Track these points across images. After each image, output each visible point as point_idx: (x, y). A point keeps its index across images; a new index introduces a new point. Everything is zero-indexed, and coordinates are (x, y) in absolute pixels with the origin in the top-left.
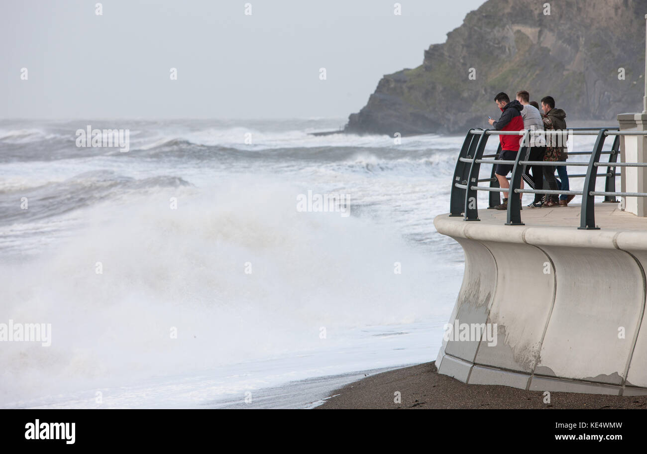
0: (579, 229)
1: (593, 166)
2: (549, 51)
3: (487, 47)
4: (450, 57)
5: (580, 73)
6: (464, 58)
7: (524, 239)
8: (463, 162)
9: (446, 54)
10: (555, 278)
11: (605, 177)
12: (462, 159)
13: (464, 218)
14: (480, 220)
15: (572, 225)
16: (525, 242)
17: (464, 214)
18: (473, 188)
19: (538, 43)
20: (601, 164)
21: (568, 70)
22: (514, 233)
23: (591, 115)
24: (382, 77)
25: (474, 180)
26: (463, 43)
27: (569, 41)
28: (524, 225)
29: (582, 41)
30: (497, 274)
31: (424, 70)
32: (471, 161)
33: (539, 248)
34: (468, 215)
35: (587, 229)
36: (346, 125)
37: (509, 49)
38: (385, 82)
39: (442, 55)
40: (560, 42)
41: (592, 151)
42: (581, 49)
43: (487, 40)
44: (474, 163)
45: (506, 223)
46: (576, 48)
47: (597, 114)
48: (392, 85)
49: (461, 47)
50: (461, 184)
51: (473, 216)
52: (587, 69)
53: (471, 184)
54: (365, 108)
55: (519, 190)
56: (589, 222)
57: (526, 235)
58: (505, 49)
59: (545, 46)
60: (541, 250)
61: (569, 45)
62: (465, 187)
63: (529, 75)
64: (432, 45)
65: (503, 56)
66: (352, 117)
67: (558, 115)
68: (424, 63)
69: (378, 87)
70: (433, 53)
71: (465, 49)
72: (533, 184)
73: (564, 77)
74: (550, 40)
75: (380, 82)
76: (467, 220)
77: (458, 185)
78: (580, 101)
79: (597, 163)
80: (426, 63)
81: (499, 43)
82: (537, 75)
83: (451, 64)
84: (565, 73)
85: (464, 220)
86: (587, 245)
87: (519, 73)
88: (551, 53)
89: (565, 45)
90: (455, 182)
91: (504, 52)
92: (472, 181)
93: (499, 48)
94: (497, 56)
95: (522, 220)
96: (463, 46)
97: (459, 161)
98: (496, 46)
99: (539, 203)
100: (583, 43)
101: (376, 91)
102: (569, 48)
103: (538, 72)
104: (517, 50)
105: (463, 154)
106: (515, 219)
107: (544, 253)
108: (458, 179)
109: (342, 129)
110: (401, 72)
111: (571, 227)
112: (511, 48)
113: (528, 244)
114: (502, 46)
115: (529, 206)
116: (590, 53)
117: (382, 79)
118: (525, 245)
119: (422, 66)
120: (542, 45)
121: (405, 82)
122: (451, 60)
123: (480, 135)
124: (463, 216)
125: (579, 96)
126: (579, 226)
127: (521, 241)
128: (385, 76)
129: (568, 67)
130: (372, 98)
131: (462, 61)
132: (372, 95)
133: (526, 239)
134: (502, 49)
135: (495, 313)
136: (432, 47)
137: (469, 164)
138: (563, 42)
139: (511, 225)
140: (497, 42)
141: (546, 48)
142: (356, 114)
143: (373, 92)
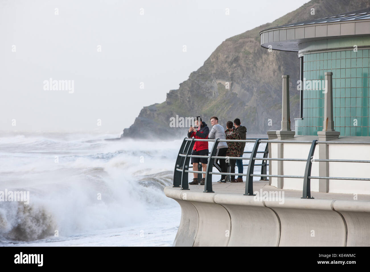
0: (244, 195)
1: (252, 160)
2: (237, 94)
3: (202, 92)
4: (181, 97)
5: (254, 108)
6: (189, 98)
7: (214, 200)
8: (181, 157)
9: (179, 95)
10: (231, 223)
11: (261, 166)
12: (180, 155)
13: (181, 188)
14: (189, 189)
15: (241, 193)
16: (214, 202)
17: (181, 186)
18: (186, 171)
19: (231, 90)
20: (257, 158)
21: (247, 106)
22: (208, 197)
23: (260, 131)
24: (143, 108)
25: (186, 167)
26: (188, 89)
27: (248, 90)
28: (214, 192)
29: (255, 89)
30: (199, 220)
31: (166, 104)
32: (185, 156)
33: (222, 205)
34: (183, 187)
35: (249, 195)
36: (122, 135)
37: (214, 93)
38: (144, 111)
39: (177, 96)
40: (243, 90)
41: (252, 151)
42: (254, 94)
43: (202, 88)
44: (187, 157)
45: (204, 191)
46: (252, 94)
47: (263, 131)
48: (148, 113)
49: (187, 92)
50: (179, 169)
51: (185, 187)
52: (258, 105)
53: (185, 169)
54: (132, 125)
55: (211, 173)
56: (250, 192)
57: (215, 198)
58: (212, 93)
59: (234, 92)
60: (223, 206)
61: (248, 92)
62: (182, 170)
63: (225, 108)
64: (171, 90)
65: (211, 98)
66: (125, 130)
67: (242, 131)
68: (167, 100)
69: (140, 114)
70: (171, 95)
71: (190, 92)
72: (220, 169)
73: (245, 110)
74: (237, 89)
75: (141, 111)
76: (182, 189)
77: (178, 169)
78: (254, 123)
79: (255, 158)
80: (168, 100)
81: (209, 90)
82: (230, 108)
83: (181, 101)
84: (246, 107)
85: (181, 189)
86: (249, 204)
87: (220, 107)
88: (238, 96)
89: (245, 92)
90: (176, 167)
91: (211, 95)
92: (185, 167)
93: (209, 93)
94: (208, 97)
95: (213, 190)
96: (189, 91)
97: (179, 156)
98: (207, 91)
99: (224, 180)
100: (256, 91)
101: (139, 116)
102: (248, 93)
103: (230, 106)
104: (219, 94)
105: (181, 152)
106: (209, 189)
107: (225, 209)
108: (178, 166)
109: (120, 137)
110: (154, 105)
111: (240, 194)
112: (215, 93)
113: (216, 203)
114: (210, 92)
115: (218, 182)
116: (259, 97)
117: (142, 109)
118: (214, 204)
119: (165, 102)
120: (233, 91)
121: (156, 111)
122: (182, 99)
123: (191, 141)
124: (180, 187)
125: (253, 120)
126: (245, 193)
127: (212, 201)
128: (144, 107)
129: (247, 104)
130: (137, 120)
131: (188, 99)
132: (136, 118)
133: (215, 201)
134: (210, 94)
135: (197, 243)
136: (171, 91)
137: (184, 157)
138: (244, 90)
139: (207, 192)
140: (207, 89)
141: (235, 93)
142: (128, 129)
143: (137, 116)
